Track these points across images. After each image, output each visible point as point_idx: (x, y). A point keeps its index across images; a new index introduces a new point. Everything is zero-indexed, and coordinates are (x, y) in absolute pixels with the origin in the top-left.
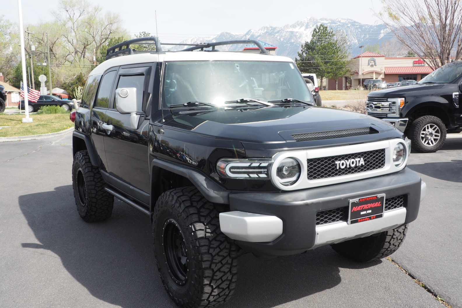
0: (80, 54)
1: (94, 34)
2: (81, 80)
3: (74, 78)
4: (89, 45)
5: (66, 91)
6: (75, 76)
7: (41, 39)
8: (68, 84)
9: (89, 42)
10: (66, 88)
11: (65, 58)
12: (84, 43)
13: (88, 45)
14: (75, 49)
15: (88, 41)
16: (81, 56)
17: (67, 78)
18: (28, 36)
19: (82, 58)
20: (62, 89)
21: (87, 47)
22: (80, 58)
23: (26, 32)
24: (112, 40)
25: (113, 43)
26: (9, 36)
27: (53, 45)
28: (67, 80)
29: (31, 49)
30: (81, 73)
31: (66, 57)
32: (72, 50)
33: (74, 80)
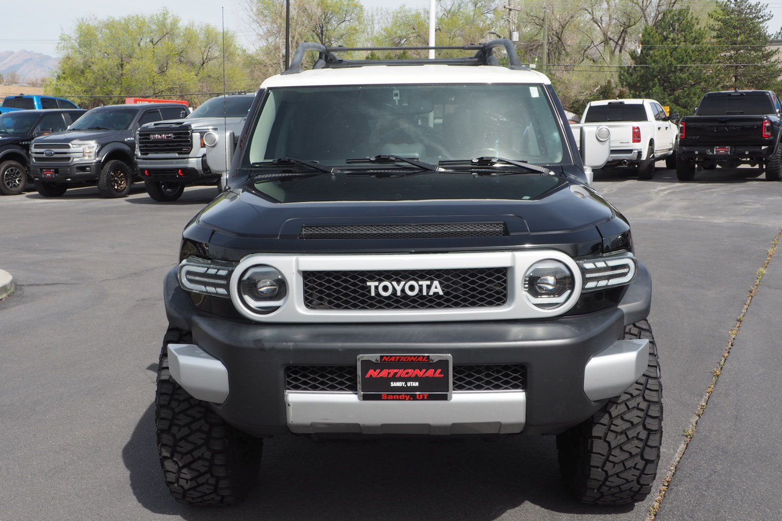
0: (612, 44)
1: (645, 3)
2: (608, 94)
3: (595, 91)
4: (632, 26)
5: (577, 116)
6: (597, 88)
7: (542, 19)
8: (581, 102)
9: (633, 21)
10: (578, 111)
11: (583, 52)
12: (624, 22)
13: (629, 26)
14: (604, 34)
15: (630, 19)
16: (615, 48)
17: (581, 91)
18: (509, 14)
19: (617, 52)
20: (572, 112)
21: (629, 30)
22: (612, 53)
23: (505, 7)
24: (666, 16)
25: (667, 21)
26: (492, 15)
27: (563, 28)
28: (583, 94)
29: (511, 39)
30: (609, 82)
31: (585, 51)
32: (598, 37)
33: (594, 95)
